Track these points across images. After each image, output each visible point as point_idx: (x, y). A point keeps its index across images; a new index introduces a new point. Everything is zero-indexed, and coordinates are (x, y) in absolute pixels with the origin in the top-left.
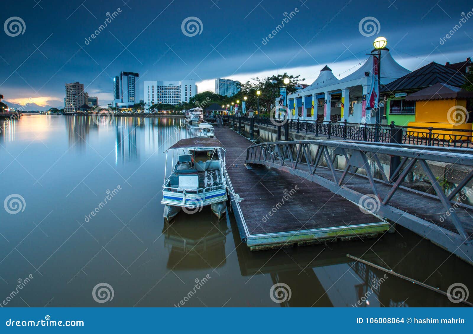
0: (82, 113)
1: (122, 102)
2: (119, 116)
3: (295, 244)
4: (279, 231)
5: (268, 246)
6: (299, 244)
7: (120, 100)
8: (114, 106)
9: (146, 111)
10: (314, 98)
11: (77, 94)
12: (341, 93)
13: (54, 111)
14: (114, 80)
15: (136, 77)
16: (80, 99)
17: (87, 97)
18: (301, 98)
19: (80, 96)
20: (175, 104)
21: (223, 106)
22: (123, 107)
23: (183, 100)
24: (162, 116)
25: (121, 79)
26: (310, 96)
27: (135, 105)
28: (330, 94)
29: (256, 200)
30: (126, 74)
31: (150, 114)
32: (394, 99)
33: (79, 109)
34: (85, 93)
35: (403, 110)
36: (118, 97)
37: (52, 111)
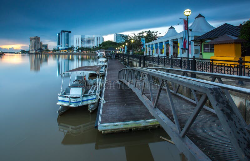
0: (38, 53)
1: (61, 47)
2: (59, 54)
3: (131, 129)
4: (120, 121)
5: (113, 131)
6: (133, 129)
7: (60, 46)
8: (57, 49)
9: (75, 52)
10: (164, 44)
11: (36, 43)
12: (178, 41)
13: (23, 52)
14: (57, 35)
15: (70, 33)
16: (38, 45)
17: (42, 44)
18: (157, 43)
19: (38, 44)
20: (91, 47)
21: (116, 49)
22: (62, 49)
23: (95, 45)
24: (83, 54)
25: (61, 34)
26: (162, 42)
27: (68, 48)
28: (172, 41)
29: (115, 102)
30: (64, 31)
31: (77, 53)
32: (205, 44)
33: (37, 51)
34: (41, 42)
35: (210, 50)
36: (59, 44)
37: (22, 52)
